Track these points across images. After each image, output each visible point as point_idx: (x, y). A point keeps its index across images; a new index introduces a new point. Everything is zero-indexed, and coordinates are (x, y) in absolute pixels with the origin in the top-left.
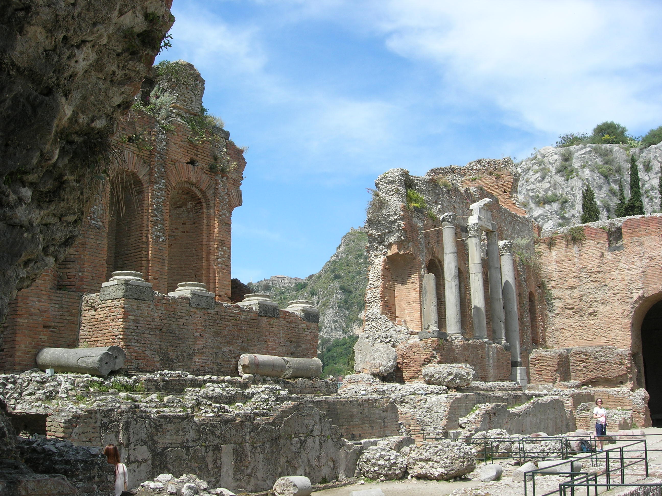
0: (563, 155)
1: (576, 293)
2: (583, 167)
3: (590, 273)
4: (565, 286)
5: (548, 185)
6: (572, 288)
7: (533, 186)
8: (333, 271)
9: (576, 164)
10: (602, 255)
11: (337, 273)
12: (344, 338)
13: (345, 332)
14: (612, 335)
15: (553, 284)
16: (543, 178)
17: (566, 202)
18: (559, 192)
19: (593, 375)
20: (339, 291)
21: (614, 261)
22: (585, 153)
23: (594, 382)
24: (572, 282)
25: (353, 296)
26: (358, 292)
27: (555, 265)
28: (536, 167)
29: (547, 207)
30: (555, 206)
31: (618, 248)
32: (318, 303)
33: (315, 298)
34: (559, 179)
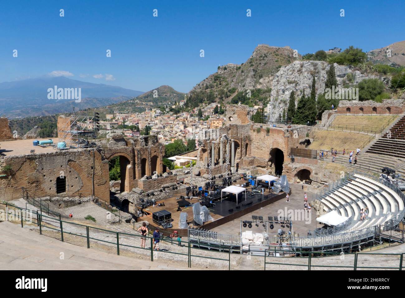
0: (301, 64)
1: (258, 144)
2: (305, 71)
3: (262, 140)
4: (256, 142)
5: (293, 76)
6: (258, 142)
7: (289, 76)
8: (250, 63)
9: (304, 70)
10: (265, 136)
11: (252, 64)
12: (254, 89)
13: (254, 87)
14: (265, 155)
15: (254, 141)
16: (292, 74)
17: (297, 83)
18: (296, 80)
19: (259, 165)
20: (252, 71)
21: (267, 138)
22: (308, 65)
23: (259, 166)
24: (258, 141)
25: (257, 73)
26: (259, 71)
27: (255, 136)
28: (291, 69)
29: (291, 85)
30: (294, 85)
31: (268, 135)
32: (244, 75)
33: (243, 74)
34: (297, 75)
